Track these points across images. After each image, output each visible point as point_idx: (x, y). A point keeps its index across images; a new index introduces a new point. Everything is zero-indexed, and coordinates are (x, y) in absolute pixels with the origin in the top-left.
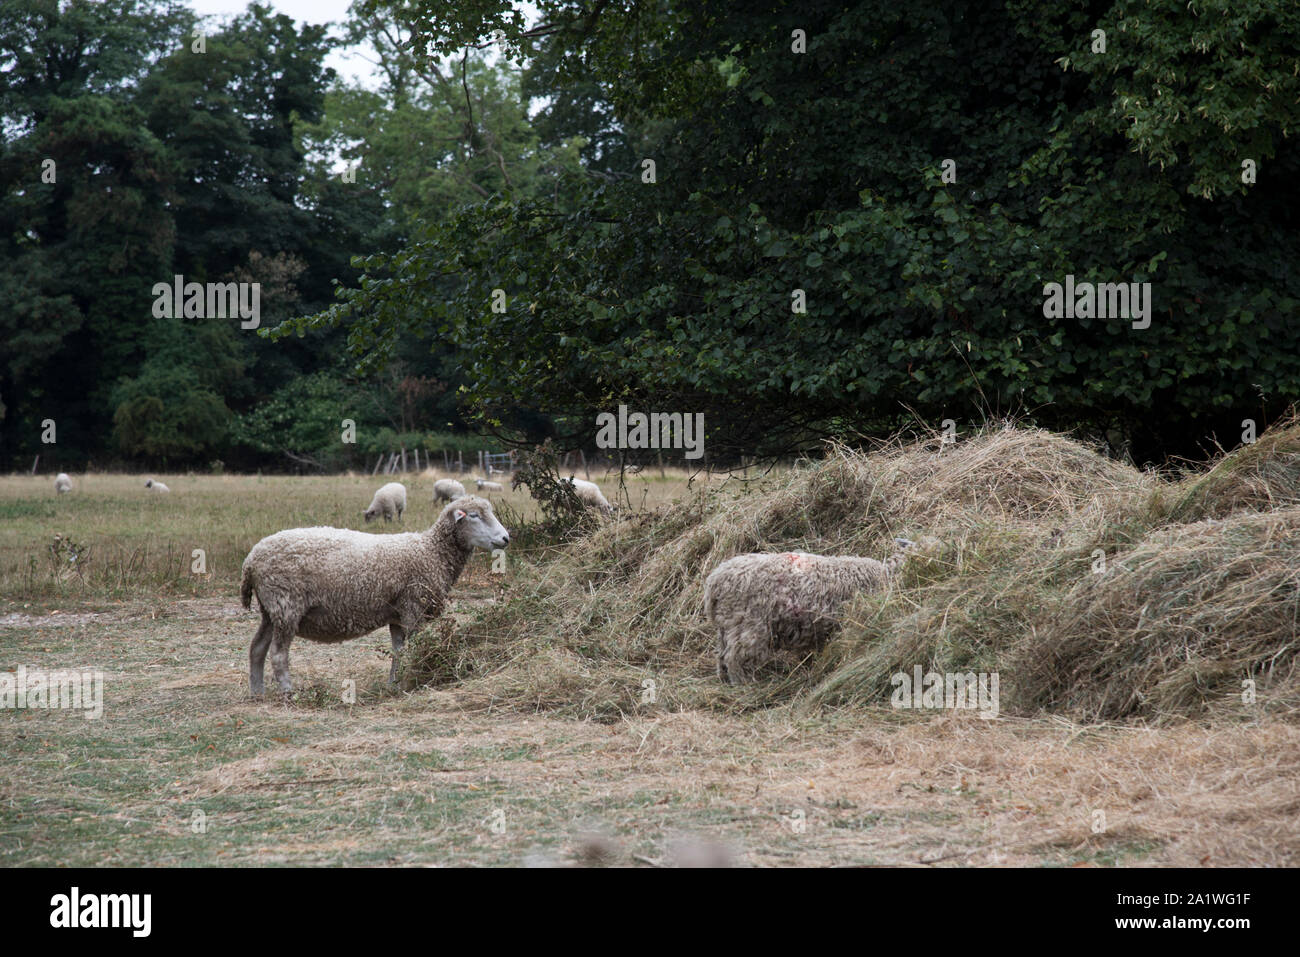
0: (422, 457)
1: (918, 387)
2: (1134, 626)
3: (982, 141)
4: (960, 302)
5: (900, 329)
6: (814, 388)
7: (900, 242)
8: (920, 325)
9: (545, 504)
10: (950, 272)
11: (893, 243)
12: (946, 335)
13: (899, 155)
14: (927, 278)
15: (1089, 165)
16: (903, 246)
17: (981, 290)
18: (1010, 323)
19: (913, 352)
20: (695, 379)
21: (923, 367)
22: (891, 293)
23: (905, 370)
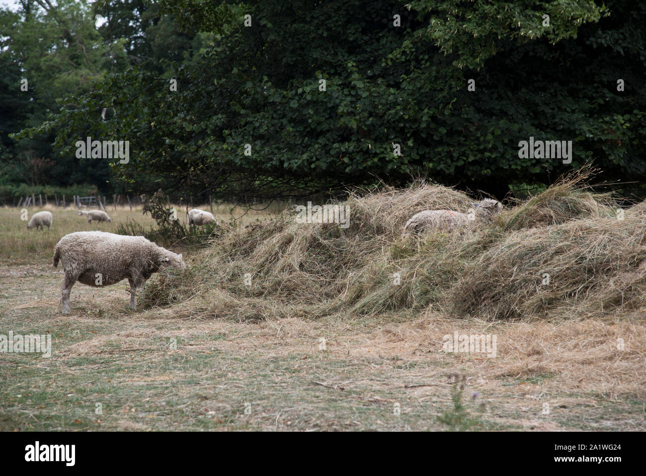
0: (43, 199)
1: (345, 166)
2: (511, 276)
3: (373, 47)
4: (365, 125)
5: (336, 137)
6: (295, 166)
7: (336, 96)
8: (345, 136)
9: (159, 220)
10: (360, 111)
11: (332, 96)
12: (358, 141)
13: (333, 52)
14: (349, 114)
15: (423, 59)
16: (337, 98)
17: (375, 119)
18: (388, 135)
19: (343, 149)
20: (237, 161)
21: (348, 155)
22: (331, 120)
23: (338, 157)
